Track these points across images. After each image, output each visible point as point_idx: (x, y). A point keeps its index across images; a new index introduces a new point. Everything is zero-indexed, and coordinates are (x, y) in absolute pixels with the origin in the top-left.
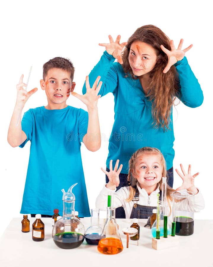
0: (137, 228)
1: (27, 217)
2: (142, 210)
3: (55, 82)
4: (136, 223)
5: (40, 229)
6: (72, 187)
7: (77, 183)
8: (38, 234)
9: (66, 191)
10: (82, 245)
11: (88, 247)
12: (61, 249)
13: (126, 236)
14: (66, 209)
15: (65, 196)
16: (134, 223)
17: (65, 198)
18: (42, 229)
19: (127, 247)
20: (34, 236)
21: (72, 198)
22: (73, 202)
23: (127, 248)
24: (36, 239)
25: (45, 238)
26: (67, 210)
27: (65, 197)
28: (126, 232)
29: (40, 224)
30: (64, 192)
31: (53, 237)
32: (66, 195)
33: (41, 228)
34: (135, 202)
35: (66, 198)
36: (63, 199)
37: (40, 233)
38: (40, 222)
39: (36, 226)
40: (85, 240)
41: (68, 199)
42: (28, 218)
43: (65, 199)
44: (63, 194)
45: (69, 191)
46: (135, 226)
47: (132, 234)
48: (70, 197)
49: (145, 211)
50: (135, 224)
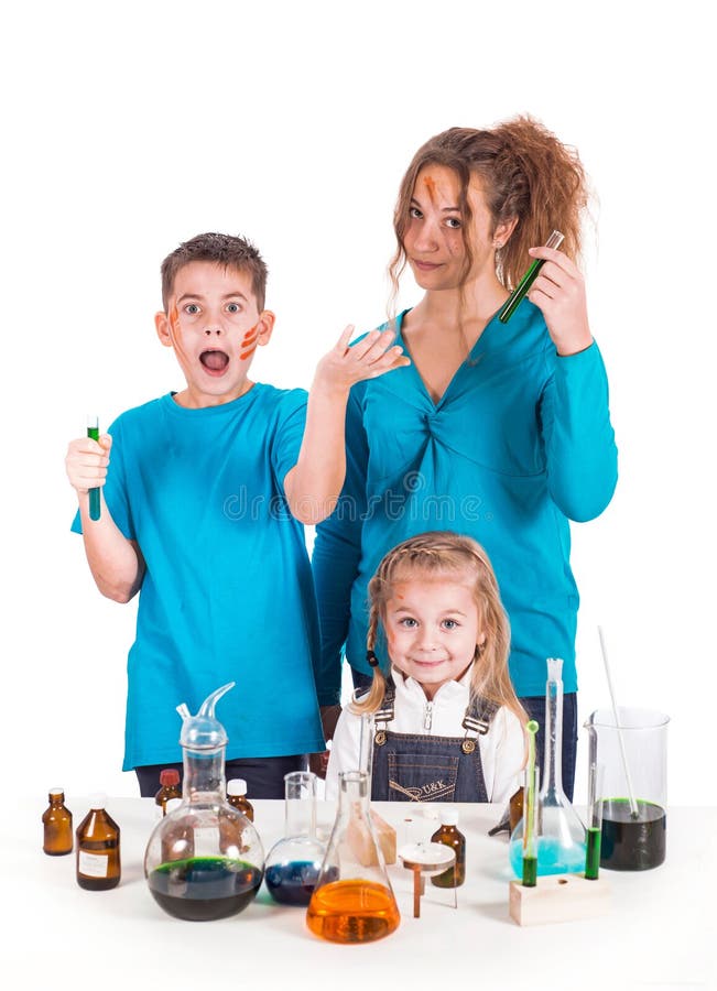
0: (456, 842)
1: (63, 800)
2: (401, 750)
3: (199, 310)
4: (454, 827)
5: (103, 846)
6: (217, 696)
7: (233, 684)
8: (97, 866)
9: (194, 711)
10: (252, 907)
11: (274, 913)
12: (175, 920)
13: (411, 873)
14: (195, 775)
15: (189, 729)
16: (443, 827)
17: (189, 736)
18: (112, 846)
19: (417, 915)
20: (81, 870)
21: (214, 736)
22: (221, 752)
23: (416, 919)
24: (88, 883)
25: (124, 876)
26: (198, 778)
27: (188, 732)
28: (411, 858)
29: (105, 827)
30: (188, 713)
31: (147, 877)
32: (194, 725)
33: (106, 842)
34: (382, 726)
35: (193, 738)
36: (183, 741)
37: (103, 860)
38: (103, 819)
39: (90, 833)
40: (264, 887)
41: (203, 740)
42: (65, 804)
43: (189, 741)
44: (182, 722)
45: (203, 713)
46: (447, 835)
47: (435, 867)
48: (209, 731)
49: (411, 752)
50: (449, 828)
